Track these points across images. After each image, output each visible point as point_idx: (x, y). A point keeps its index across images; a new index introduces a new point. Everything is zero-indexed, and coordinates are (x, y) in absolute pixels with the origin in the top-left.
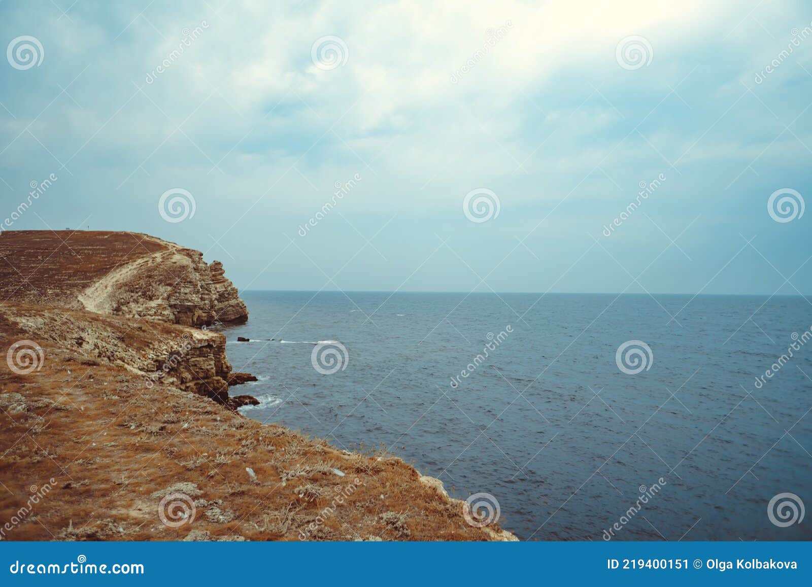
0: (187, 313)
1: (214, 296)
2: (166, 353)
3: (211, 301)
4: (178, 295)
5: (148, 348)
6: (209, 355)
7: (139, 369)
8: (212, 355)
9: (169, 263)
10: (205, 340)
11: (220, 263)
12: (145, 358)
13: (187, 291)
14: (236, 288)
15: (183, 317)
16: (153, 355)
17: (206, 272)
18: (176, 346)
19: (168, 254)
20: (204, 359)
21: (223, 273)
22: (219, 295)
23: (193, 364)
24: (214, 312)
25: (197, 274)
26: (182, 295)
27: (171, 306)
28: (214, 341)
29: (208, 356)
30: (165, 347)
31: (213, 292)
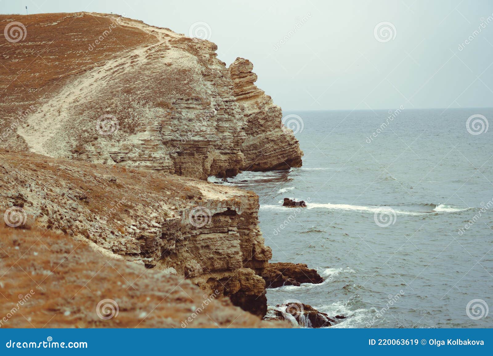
0: (193, 154)
1: (240, 124)
2: (157, 225)
3: (234, 131)
4: (176, 122)
5: (126, 216)
6: (230, 228)
7: (113, 251)
8: (235, 229)
9: (159, 65)
10: (222, 202)
11: (247, 62)
12: (122, 233)
13: (192, 115)
14: (278, 107)
15: (188, 162)
16: (135, 228)
17: (224, 79)
18: (172, 213)
19: (157, 48)
20: (221, 235)
21: (254, 80)
22: (249, 122)
23: (203, 244)
24: (240, 153)
25: (209, 84)
26: (184, 122)
27: (165, 143)
28: (238, 204)
29: (229, 230)
30: (154, 215)
31: (237, 116)
